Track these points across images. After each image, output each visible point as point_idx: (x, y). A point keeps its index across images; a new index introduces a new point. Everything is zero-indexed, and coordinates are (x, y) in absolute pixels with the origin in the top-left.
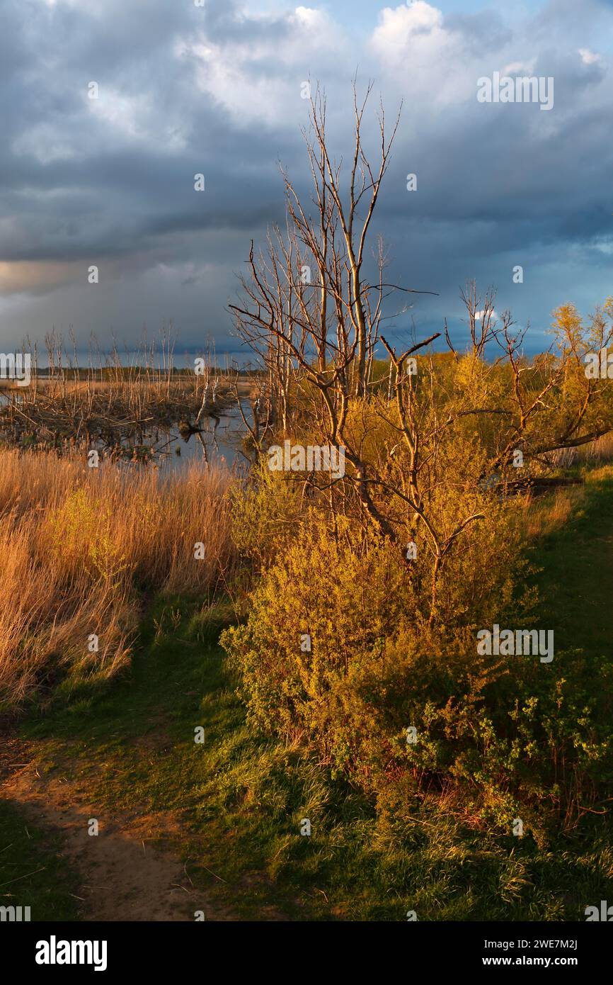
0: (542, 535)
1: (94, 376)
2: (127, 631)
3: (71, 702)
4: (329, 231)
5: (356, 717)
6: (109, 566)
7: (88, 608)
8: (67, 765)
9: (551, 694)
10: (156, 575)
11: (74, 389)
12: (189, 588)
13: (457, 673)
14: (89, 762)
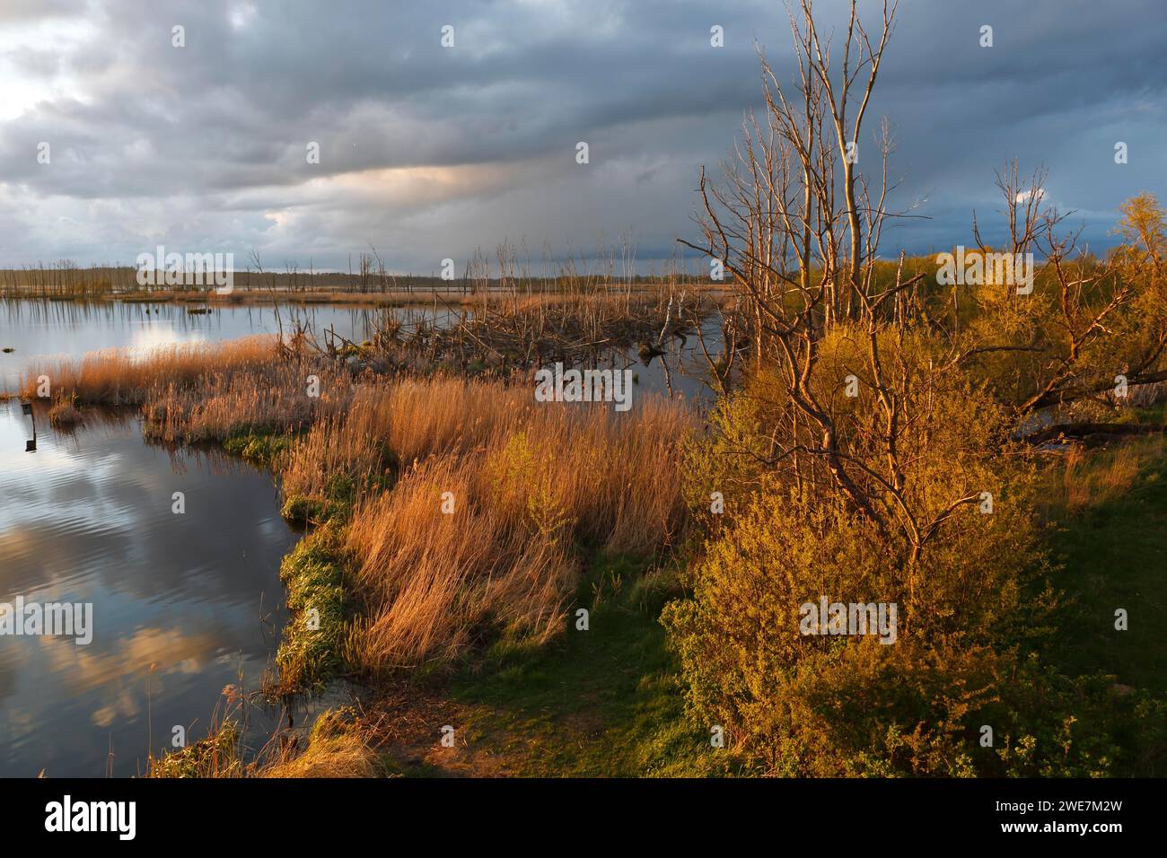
0: (1091, 505)
1: (548, 288)
2: (565, 593)
3: (503, 666)
4: (815, 120)
5: (806, 729)
6: (547, 520)
7: (527, 564)
8: (495, 736)
9: (1057, 733)
10: (600, 530)
11: (526, 305)
12: (634, 548)
13: (931, 692)
14: (517, 736)
